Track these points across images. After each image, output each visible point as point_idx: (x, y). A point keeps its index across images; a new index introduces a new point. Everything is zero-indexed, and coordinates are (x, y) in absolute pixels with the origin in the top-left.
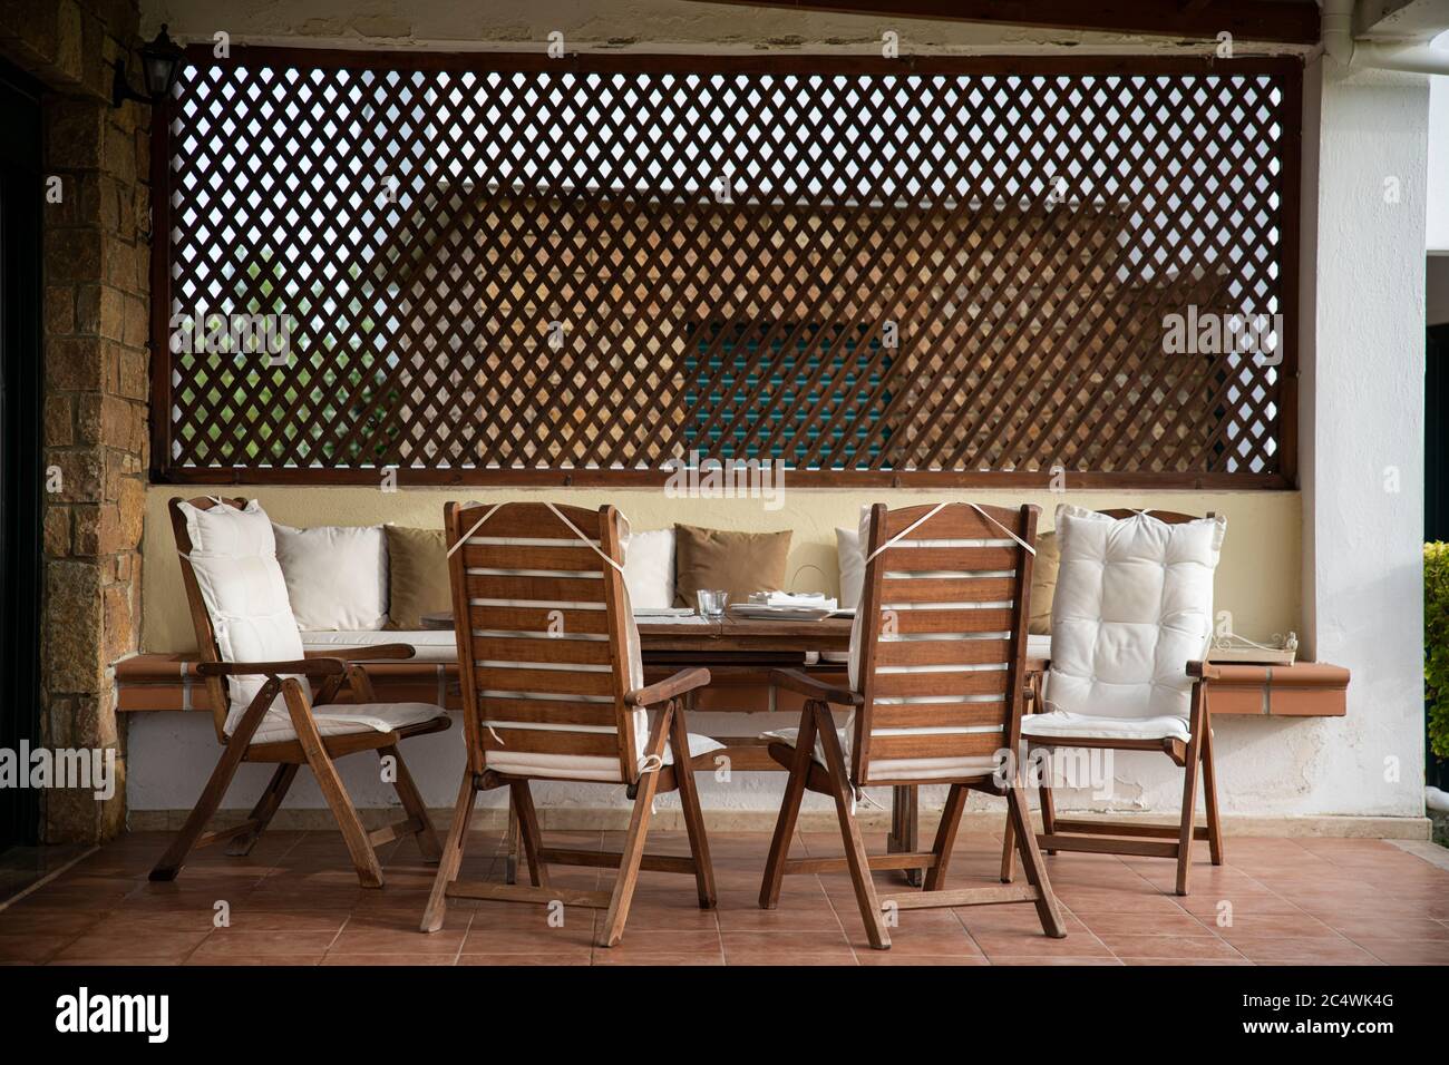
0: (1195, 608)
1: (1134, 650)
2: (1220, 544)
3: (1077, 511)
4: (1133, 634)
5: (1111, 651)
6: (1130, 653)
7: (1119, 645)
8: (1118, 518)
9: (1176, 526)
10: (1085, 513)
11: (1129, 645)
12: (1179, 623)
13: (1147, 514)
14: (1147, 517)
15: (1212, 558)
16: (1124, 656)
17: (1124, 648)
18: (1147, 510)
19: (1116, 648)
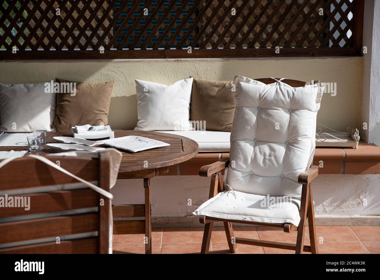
0: (306, 135)
1: (273, 158)
2: (321, 99)
3: (245, 79)
4: (272, 149)
5: (260, 158)
6: (270, 160)
7: (265, 155)
8: (267, 83)
9: (297, 88)
10: (249, 81)
11: (270, 156)
12: (297, 143)
13: (282, 81)
14: (282, 83)
15: (316, 107)
16: (267, 162)
17: (267, 157)
18: (281, 80)
19: (263, 157)
